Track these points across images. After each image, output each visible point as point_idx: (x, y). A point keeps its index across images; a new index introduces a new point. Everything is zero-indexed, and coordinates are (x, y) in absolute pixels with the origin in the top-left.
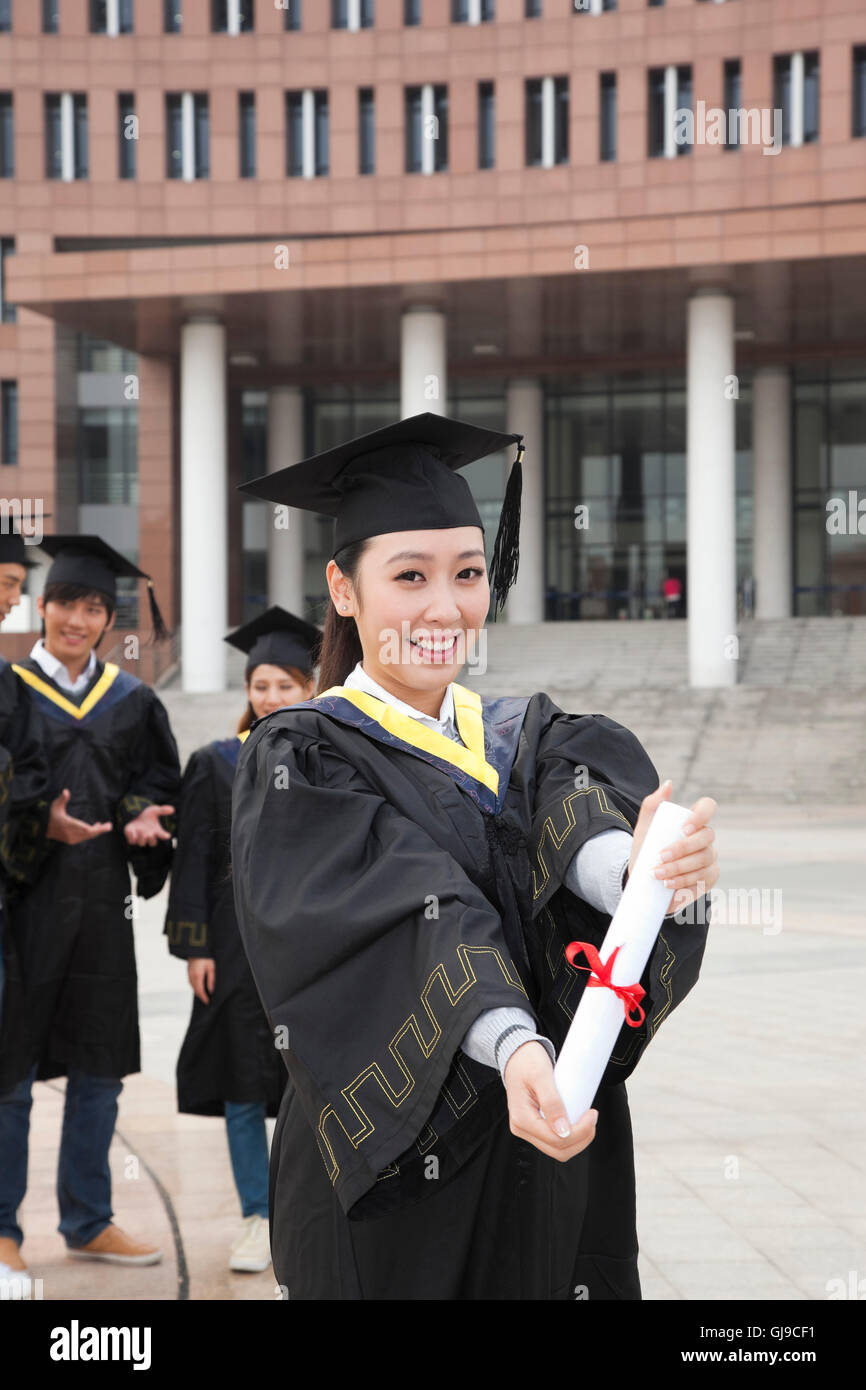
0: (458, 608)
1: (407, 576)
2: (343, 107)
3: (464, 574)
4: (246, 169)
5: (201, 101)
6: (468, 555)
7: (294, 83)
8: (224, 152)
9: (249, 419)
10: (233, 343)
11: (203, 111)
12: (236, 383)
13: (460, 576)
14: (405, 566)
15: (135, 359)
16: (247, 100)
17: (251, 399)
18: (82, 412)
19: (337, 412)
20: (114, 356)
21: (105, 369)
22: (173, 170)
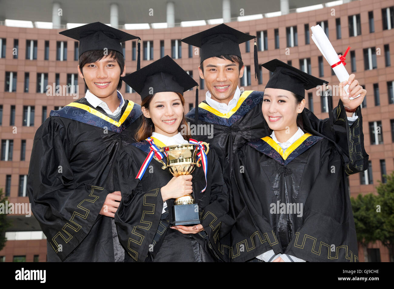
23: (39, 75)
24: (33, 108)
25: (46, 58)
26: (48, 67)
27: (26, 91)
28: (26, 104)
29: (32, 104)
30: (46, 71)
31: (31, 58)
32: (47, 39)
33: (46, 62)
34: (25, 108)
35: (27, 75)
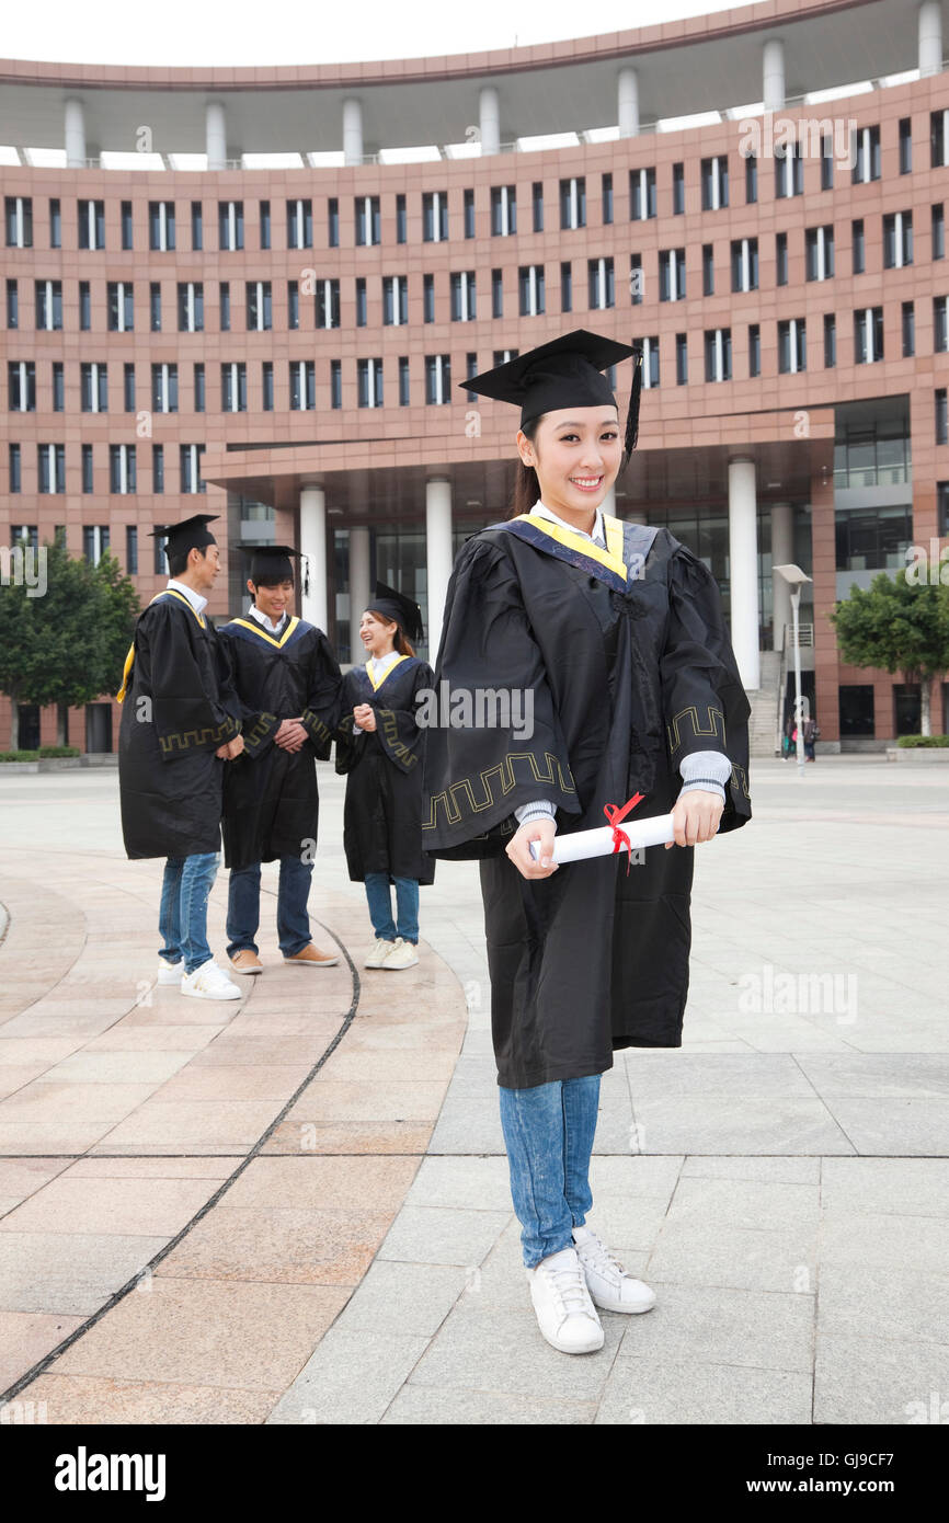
0: (602, 459)
1: (568, 438)
2: (391, 369)
3: (605, 437)
4: (336, 404)
5: (310, 366)
6: (608, 423)
7: (363, 355)
8: (323, 394)
9: (338, 546)
10: (329, 502)
11: (311, 372)
12: (331, 524)
13: (602, 437)
14: (567, 431)
15: (274, 512)
16: (336, 365)
17: (339, 534)
18: (243, 542)
19: (389, 540)
20: (261, 510)
21: (255, 519)
22: (294, 405)
23: (182, 288)
24: (173, 368)
25: (196, 246)
26: (202, 267)
27: (155, 328)
28: (157, 360)
29: (171, 360)
30: (198, 279)
31: (163, 247)
32: (196, 198)
33: (197, 254)
34: (156, 368)
35: (155, 288)
